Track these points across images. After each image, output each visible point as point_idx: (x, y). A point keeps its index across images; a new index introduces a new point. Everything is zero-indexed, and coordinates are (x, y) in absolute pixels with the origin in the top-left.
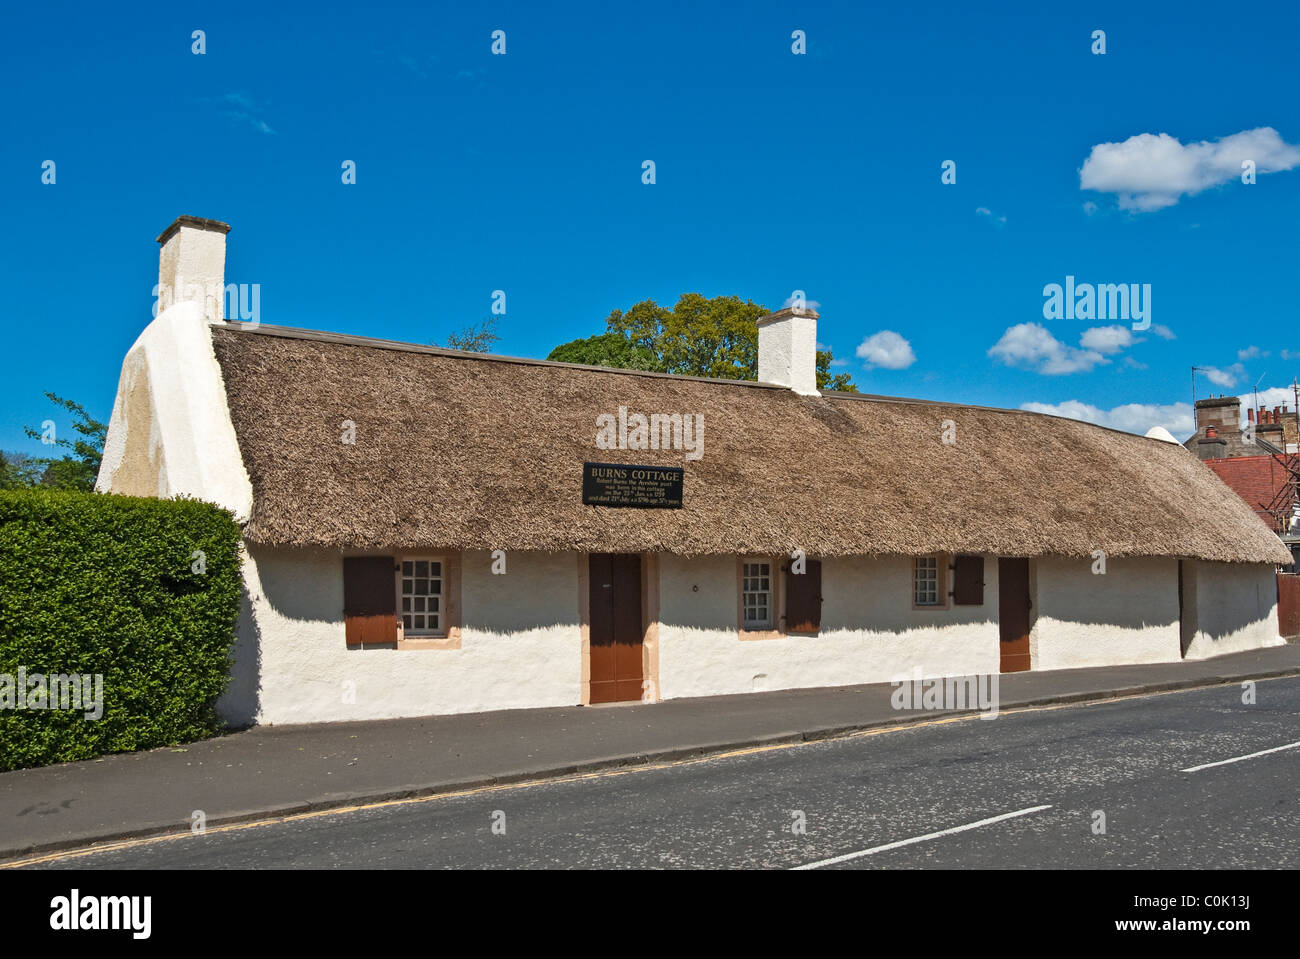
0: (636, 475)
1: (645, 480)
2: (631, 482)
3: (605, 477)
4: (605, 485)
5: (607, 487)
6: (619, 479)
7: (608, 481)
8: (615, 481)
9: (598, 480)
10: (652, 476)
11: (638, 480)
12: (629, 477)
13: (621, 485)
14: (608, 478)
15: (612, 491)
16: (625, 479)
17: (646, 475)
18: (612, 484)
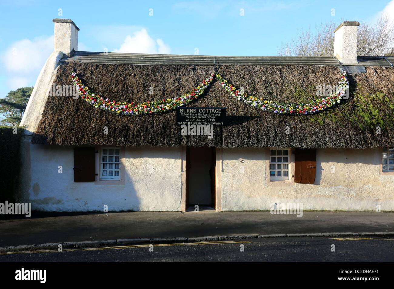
0: (201, 111)
1: (206, 113)
2: (199, 114)
3: (186, 113)
4: (186, 116)
5: (187, 117)
6: (193, 113)
7: (187, 114)
8: (191, 114)
9: (182, 114)
10: (209, 111)
11: (202, 113)
12: (198, 112)
13: (193, 116)
14: (187, 113)
15: (189, 119)
16: (196, 113)
17: (206, 110)
18: (190, 116)
